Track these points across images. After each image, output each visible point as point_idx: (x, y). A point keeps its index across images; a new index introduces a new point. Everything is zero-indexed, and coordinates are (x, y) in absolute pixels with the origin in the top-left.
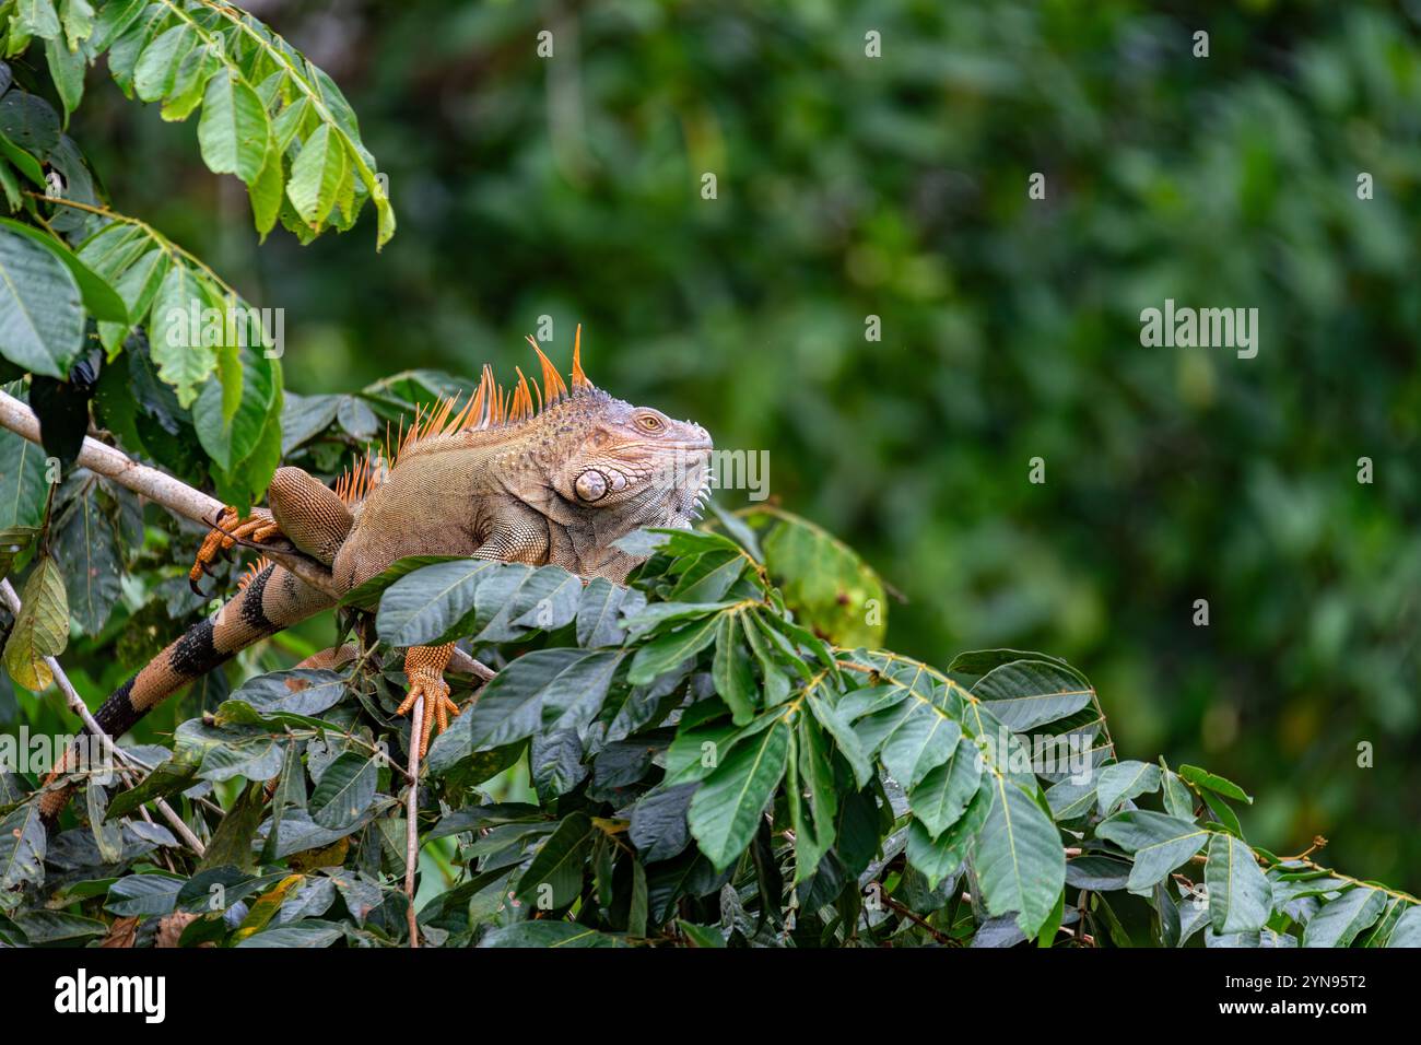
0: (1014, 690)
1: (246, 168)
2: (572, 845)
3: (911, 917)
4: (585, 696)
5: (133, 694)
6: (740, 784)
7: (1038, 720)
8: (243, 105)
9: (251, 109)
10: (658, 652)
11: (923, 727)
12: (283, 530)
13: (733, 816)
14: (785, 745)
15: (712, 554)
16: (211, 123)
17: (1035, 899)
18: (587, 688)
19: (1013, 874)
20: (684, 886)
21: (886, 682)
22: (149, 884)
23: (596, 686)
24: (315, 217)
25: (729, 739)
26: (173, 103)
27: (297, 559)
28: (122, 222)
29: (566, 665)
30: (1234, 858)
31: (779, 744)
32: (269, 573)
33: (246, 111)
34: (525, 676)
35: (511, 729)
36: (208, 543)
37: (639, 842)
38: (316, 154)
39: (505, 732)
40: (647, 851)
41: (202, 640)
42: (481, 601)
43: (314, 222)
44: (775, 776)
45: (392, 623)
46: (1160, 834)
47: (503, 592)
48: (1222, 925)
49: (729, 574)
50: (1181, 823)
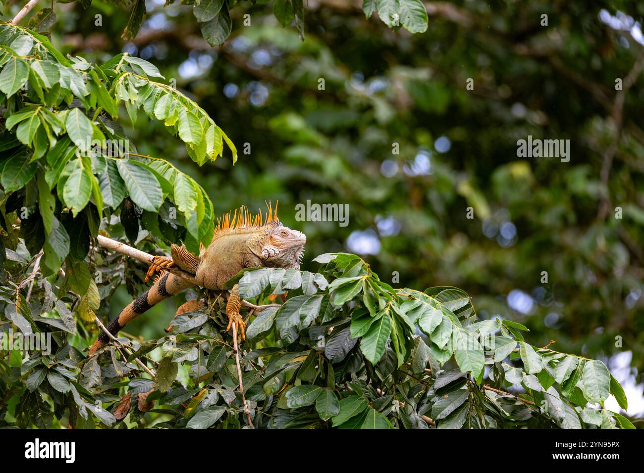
0: (446, 299)
1: (194, 140)
2: (312, 359)
3: (409, 375)
4: (312, 310)
5: (119, 321)
6: (376, 336)
7: (454, 309)
8: (191, 120)
9: (194, 121)
10: (342, 294)
11: (430, 313)
12: (177, 264)
13: (375, 347)
14: (389, 322)
15: (353, 261)
16: (182, 125)
17: (476, 367)
18: (313, 308)
19: (467, 359)
20: (345, 370)
21: (414, 299)
22: (141, 383)
23: (315, 307)
24: (213, 155)
25: (369, 322)
26: (168, 120)
27: (182, 272)
28: (156, 160)
29: (305, 301)
30: (527, 350)
31: (387, 322)
32: (166, 277)
33: (192, 121)
34: (291, 305)
35: (289, 323)
36: (151, 270)
37: (329, 357)
38: (211, 135)
39: (287, 324)
40: (332, 360)
41: (144, 302)
42: (272, 282)
43: (213, 157)
44: (388, 332)
45: (242, 291)
46: (502, 343)
47: (277, 278)
48: (529, 372)
49: (358, 267)
50: (508, 339)
